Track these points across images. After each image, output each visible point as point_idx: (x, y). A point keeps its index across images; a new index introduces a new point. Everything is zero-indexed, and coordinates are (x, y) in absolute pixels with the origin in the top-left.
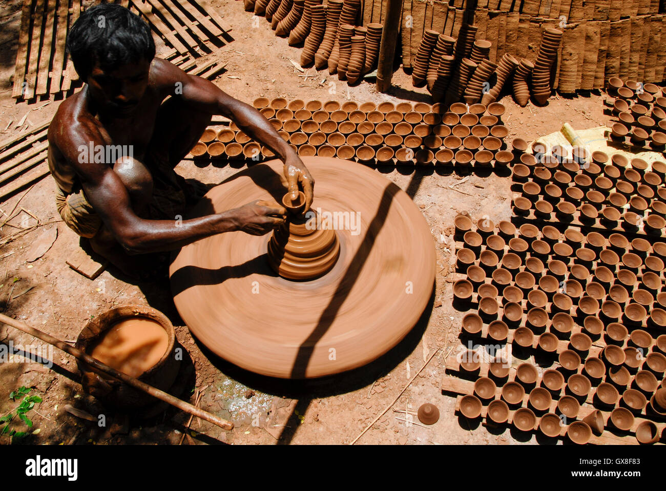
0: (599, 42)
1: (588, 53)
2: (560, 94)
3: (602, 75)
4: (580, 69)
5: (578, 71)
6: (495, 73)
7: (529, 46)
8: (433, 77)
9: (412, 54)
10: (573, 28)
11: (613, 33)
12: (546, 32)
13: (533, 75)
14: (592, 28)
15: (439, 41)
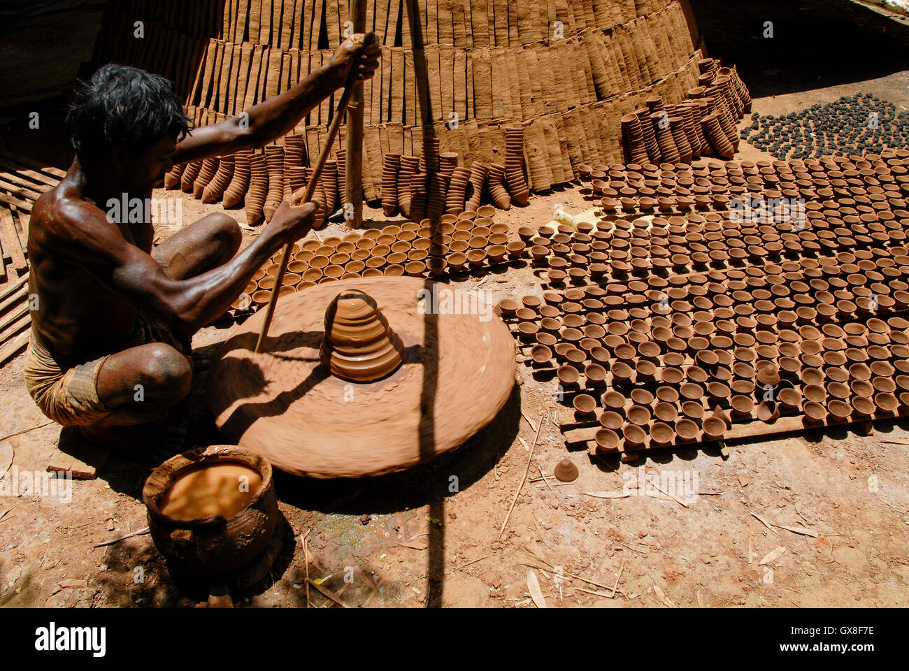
0: (557, 134)
1: (551, 146)
2: (537, 194)
3: (569, 166)
4: (548, 163)
5: (547, 166)
6: (470, 182)
7: (494, 150)
8: (406, 200)
9: (375, 184)
10: (530, 124)
11: (566, 123)
12: (508, 130)
13: (507, 176)
14: (547, 122)
15: (403, 162)
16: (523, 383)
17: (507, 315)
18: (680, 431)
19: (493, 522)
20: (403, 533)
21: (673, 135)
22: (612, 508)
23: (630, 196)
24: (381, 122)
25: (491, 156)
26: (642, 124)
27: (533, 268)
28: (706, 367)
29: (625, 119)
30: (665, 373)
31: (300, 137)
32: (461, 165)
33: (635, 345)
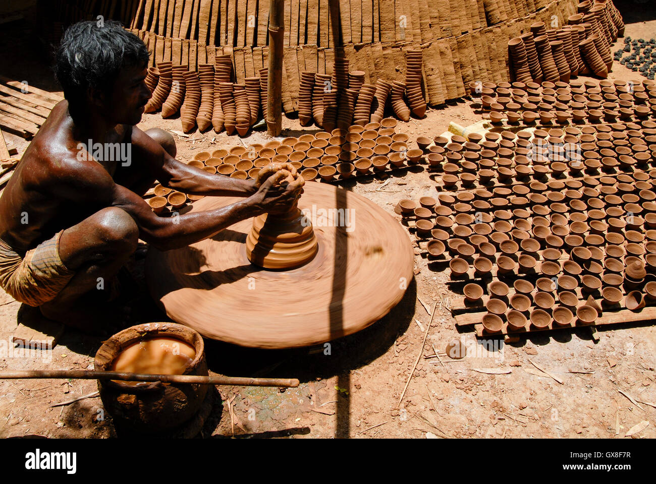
0: (451, 56)
1: (446, 67)
2: (433, 108)
3: (461, 84)
4: (444, 81)
5: (442, 83)
6: (376, 97)
7: (396, 69)
8: (319, 112)
9: (293, 98)
10: (428, 47)
11: (460, 46)
12: (408, 52)
13: (407, 92)
14: (443, 45)
15: (317, 79)
16: (420, 273)
17: (407, 214)
18: (556, 317)
19: (392, 392)
20: (315, 400)
21: (554, 57)
22: (496, 383)
23: (516, 110)
24: (298, 44)
25: (393, 74)
26: (526, 46)
27: (429, 172)
28: (580, 261)
29: (512, 43)
30: (544, 266)
31: (228, 57)
32: (367, 82)
33: (518, 241)
